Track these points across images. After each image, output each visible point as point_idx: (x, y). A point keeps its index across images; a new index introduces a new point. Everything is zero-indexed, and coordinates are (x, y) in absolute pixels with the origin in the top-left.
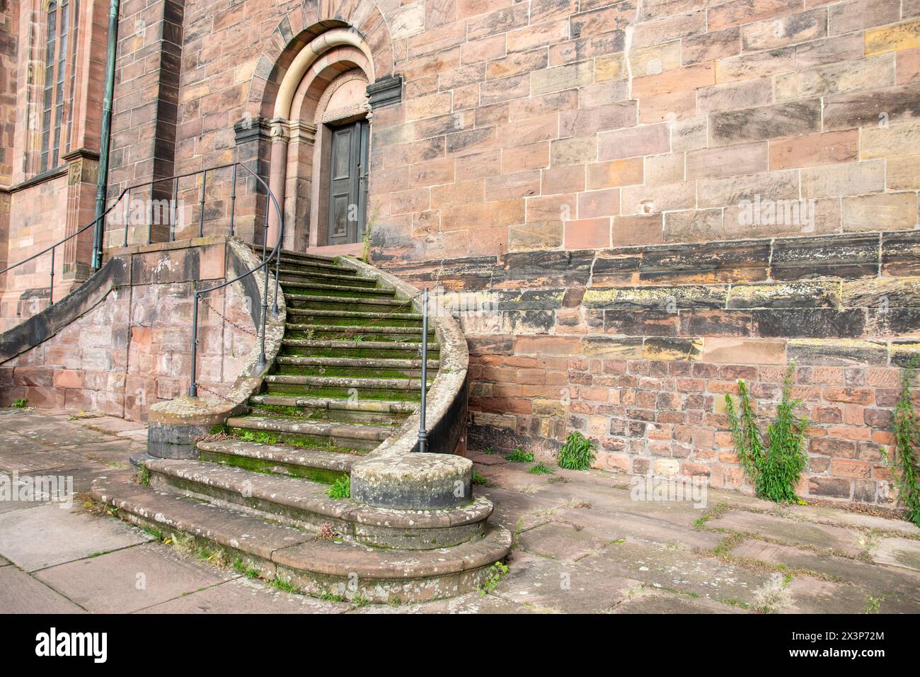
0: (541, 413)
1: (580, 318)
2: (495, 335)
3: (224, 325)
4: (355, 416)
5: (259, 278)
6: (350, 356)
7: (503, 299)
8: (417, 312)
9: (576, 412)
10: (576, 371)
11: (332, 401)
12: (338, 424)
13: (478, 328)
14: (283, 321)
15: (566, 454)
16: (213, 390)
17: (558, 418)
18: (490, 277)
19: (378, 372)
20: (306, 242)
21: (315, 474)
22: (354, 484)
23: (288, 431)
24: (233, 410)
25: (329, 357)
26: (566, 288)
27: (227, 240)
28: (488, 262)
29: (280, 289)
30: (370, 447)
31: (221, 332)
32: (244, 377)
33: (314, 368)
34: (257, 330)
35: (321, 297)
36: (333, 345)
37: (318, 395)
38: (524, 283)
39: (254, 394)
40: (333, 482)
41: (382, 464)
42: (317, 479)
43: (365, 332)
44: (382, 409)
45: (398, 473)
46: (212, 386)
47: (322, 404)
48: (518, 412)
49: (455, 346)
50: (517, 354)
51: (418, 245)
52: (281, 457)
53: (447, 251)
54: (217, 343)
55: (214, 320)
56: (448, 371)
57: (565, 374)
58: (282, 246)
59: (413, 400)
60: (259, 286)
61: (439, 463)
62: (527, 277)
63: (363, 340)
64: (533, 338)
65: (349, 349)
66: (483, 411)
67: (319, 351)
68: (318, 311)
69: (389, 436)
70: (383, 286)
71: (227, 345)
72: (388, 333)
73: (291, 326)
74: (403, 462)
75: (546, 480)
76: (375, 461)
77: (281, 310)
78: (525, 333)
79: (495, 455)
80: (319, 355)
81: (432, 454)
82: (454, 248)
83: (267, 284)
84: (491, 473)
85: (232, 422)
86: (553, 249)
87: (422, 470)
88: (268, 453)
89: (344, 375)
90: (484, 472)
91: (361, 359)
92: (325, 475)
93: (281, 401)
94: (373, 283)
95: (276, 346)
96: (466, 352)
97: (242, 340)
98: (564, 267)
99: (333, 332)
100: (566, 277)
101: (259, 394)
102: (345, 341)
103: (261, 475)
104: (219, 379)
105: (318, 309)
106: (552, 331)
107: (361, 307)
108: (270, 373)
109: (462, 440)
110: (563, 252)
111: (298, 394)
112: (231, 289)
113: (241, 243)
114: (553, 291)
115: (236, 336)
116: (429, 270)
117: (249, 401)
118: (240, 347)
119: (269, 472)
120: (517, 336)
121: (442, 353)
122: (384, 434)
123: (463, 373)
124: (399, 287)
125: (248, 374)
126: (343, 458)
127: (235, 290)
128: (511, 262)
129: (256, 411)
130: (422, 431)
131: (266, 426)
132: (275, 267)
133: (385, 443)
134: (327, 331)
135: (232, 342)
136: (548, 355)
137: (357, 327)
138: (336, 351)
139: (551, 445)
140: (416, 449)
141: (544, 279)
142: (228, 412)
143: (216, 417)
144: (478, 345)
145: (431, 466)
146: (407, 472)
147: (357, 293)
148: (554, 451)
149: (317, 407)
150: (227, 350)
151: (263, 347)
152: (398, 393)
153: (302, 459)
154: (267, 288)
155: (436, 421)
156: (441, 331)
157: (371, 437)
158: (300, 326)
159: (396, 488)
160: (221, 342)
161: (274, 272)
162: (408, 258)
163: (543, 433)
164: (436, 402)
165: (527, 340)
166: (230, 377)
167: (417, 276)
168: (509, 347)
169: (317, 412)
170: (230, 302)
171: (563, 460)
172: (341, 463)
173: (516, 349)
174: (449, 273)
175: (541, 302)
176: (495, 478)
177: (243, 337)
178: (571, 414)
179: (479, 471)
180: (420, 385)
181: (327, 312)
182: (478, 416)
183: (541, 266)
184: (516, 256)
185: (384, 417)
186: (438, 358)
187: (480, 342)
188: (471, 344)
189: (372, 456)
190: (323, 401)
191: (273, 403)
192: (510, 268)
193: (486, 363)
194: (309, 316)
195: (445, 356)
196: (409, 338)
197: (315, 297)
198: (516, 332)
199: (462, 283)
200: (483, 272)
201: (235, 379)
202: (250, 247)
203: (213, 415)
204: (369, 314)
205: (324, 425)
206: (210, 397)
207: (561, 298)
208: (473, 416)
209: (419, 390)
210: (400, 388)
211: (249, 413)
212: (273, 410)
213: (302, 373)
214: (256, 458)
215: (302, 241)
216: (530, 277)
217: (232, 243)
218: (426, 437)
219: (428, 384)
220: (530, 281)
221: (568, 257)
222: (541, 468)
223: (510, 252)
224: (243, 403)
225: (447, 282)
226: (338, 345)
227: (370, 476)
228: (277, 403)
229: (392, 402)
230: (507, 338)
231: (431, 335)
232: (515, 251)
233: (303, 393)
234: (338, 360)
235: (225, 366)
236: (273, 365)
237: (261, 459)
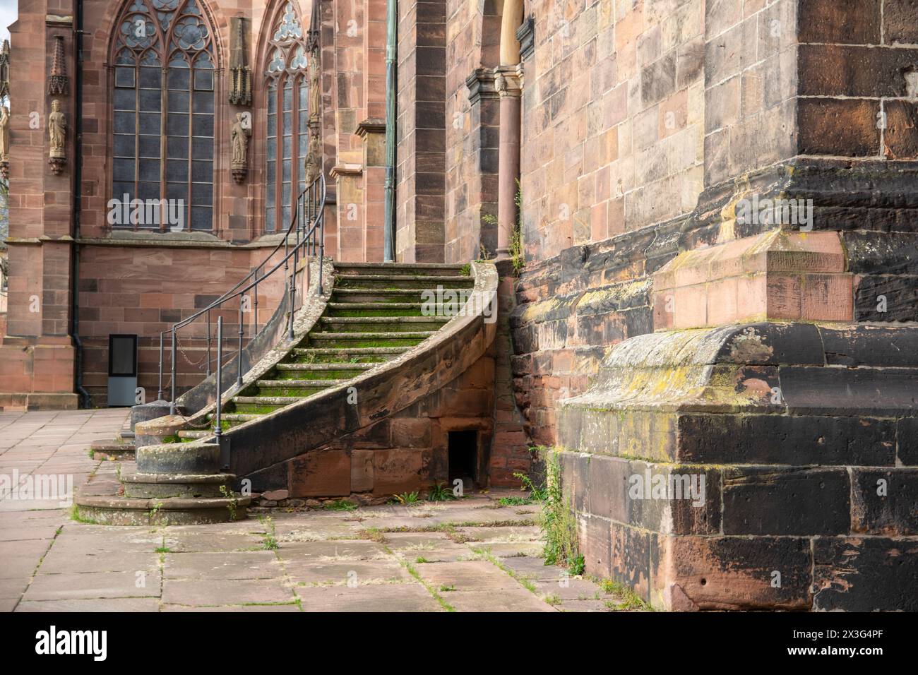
1: (575, 326)
43: (360, 354)
64: (558, 353)
72: (380, 354)
73: (296, 351)
85: (181, 434)
100: (581, 278)
106: (566, 344)
108: (241, 394)
120: (553, 351)
134: (327, 354)
144: (540, 364)
187: (540, 361)
198: (555, 347)
203: (165, 428)
207: (571, 304)
221: (582, 253)
236: (247, 387)
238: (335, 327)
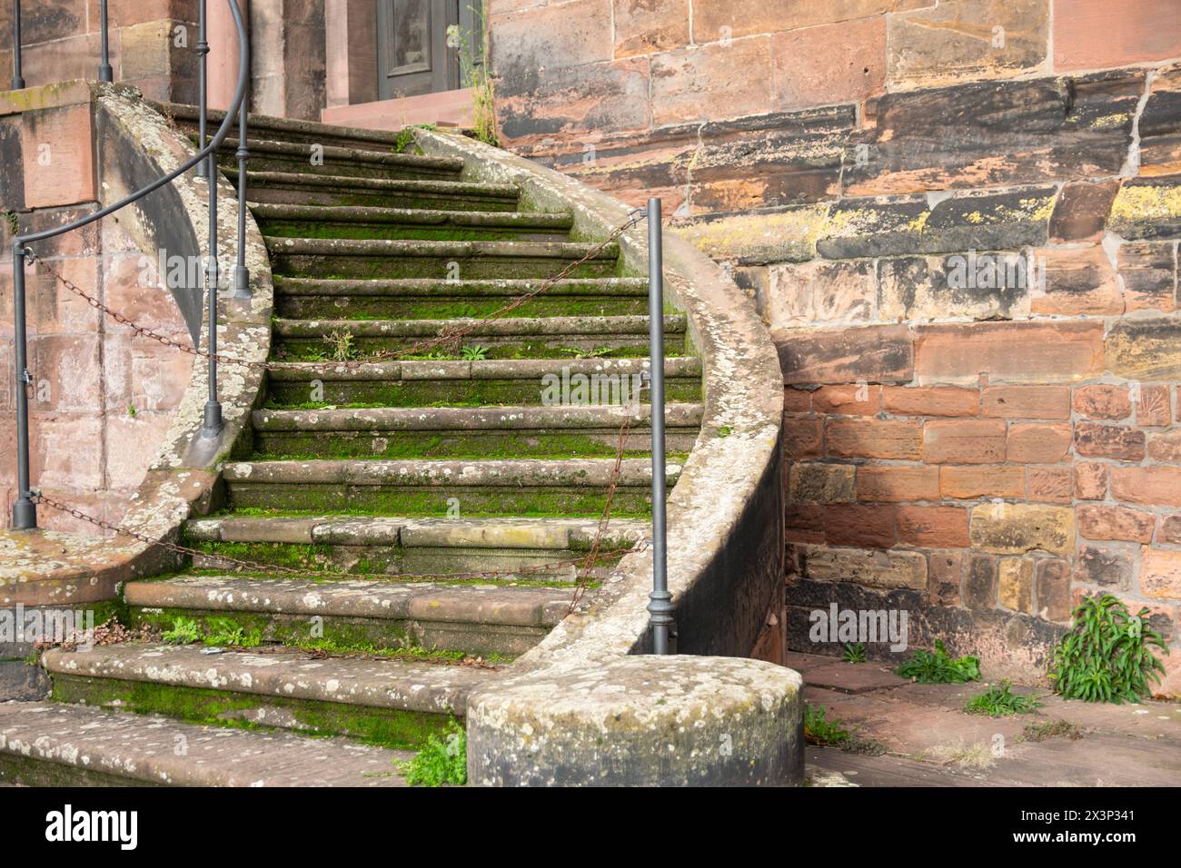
0: (996, 542)
1: (1103, 267)
2: (856, 329)
3: (102, 332)
4: (475, 564)
5: (192, 196)
6: (455, 400)
7: (877, 226)
8: (636, 274)
9: (1100, 537)
10: (1097, 422)
11: (411, 525)
12: (429, 586)
13: (809, 312)
14: (265, 313)
15: (1073, 659)
16: (83, 509)
17: (1045, 557)
18: (838, 165)
19: (532, 442)
20: (317, 91)
21: (370, 724)
22: (478, 746)
23: (292, 612)
24: (138, 560)
25: (397, 405)
26: (1061, 185)
27: (96, 95)
28: (830, 123)
29: (252, 225)
30: (516, 644)
31: (94, 352)
32: (166, 471)
33: (357, 438)
34: (196, 339)
35: (367, 243)
36: (407, 373)
37: (371, 510)
38: (934, 177)
39: (194, 515)
40: (421, 744)
41: (553, 687)
42: (377, 738)
43: (494, 334)
44: (548, 542)
45: (595, 711)
46: (79, 499)
47: (383, 535)
48: (929, 542)
49: (744, 362)
50: (920, 380)
51: (632, 86)
52: (274, 682)
53: (713, 99)
54: (86, 383)
55: (73, 318)
56: (724, 431)
57: (1063, 432)
58: (250, 107)
59: (631, 513)
60: (193, 218)
61: (708, 683)
62: (944, 159)
63: (488, 355)
64: (967, 331)
65: (451, 381)
66: (832, 543)
67: (368, 389)
68: (361, 282)
69: (570, 611)
70: (539, 205)
71: (115, 385)
72: (557, 334)
73: (288, 325)
74: (609, 680)
75: (1019, 731)
76: (533, 682)
77: (258, 282)
78: (942, 320)
79: (869, 666)
80: (370, 400)
81: (689, 659)
82: (733, 87)
83: (214, 213)
84: (860, 714)
85: (138, 592)
86: (1020, 75)
87: (662, 702)
88: (240, 669)
89: (440, 453)
90: (835, 712)
91: (484, 409)
92: (396, 726)
93: (269, 529)
94: (509, 198)
95: (249, 382)
96: (775, 377)
97: (155, 369)
98: (1051, 122)
99: (405, 337)
100: (1058, 154)
101: (210, 514)
102: (440, 360)
103: (224, 732)
104: (95, 480)
105: (360, 276)
106: (1019, 312)
107: (477, 266)
108: (237, 455)
109: (774, 621)
110: (1050, 80)
111: (315, 509)
112: (117, 230)
113: (135, 100)
114: (1023, 195)
115: (138, 361)
116: (665, 155)
117: (182, 535)
118: (151, 391)
119: (243, 723)
120: (921, 329)
121: (709, 381)
122: (554, 608)
123: (769, 435)
124: (581, 207)
125: (176, 462)
126: (445, 677)
127: (127, 233)
128: (896, 118)
129: (201, 561)
130: (660, 594)
131: (230, 599)
132: (236, 165)
133: (560, 631)
134: (388, 335)
135: (128, 377)
136: (1013, 378)
137: (471, 321)
138: (416, 390)
139: (1029, 633)
140: (644, 646)
141: (994, 162)
142: (124, 566)
143: (93, 581)
144: (810, 358)
145: (687, 688)
146: (619, 708)
147: (465, 227)
148: (1040, 649)
149: (370, 543)
150: (114, 399)
151: (214, 385)
152: (588, 496)
153: (332, 686)
154: (214, 223)
155: (697, 568)
156: (704, 322)
157: (520, 619)
158: (314, 324)
159: (591, 753)
160: (96, 378)
161: (233, 180)
162: (604, 123)
163: (1005, 600)
164: (694, 515)
165: (948, 339)
166: (127, 475)
167: (633, 175)
168: (897, 361)
169: (371, 556)
170: (115, 269)
171: (1065, 675)
172: (440, 692)
173: (919, 366)
174: (720, 159)
175: (987, 228)
176: (872, 727)
177: (157, 361)
178: (1084, 544)
179: (823, 707)
180: (648, 471)
181: (385, 282)
182: (816, 556)
183: (984, 125)
184: (907, 101)
185: (554, 563)
186: (696, 398)
187: (815, 349)
188: (788, 357)
189: (524, 668)
190: (384, 526)
191: (247, 537)
192: (895, 138)
193: (833, 408)
194: (338, 295)
195: (718, 391)
196: (614, 346)
197: (351, 243)
198: (918, 318)
199: (758, 188)
200: (817, 152)
201: (139, 477)
202: (160, 110)
203: (83, 576)
204: (502, 283)
205: (391, 591)
206: (74, 529)
207: (1045, 213)
208: (803, 558)
209: (646, 485)
210: (594, 481)
211: (182, 567)
212: (247, 557)
213: (326, 453)
214: (206, 688)
215: (308, 90)
216: (952, 160)
217: (109, 103)
218: (670, 613)
219: (672, 469)
220: (952, 170)
221: (1063, 93)
222: (1001, 700)
223: (893, 89)
224: (165, 539)
225: (718, 185)
226: (420, 373)
227: (520, 721)
228: (260, 536)
229: (574, 523)
230: (893, 335)
231: (675, 334)
232: (909, 85)
233: (331, 507)
234: (421, 414)
235: (111, 444)
236: (243, 434)
237: (221, 691)
238: (298, 263)
